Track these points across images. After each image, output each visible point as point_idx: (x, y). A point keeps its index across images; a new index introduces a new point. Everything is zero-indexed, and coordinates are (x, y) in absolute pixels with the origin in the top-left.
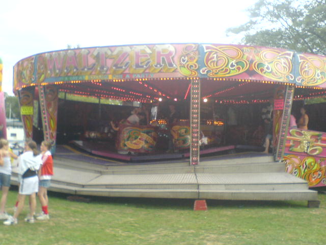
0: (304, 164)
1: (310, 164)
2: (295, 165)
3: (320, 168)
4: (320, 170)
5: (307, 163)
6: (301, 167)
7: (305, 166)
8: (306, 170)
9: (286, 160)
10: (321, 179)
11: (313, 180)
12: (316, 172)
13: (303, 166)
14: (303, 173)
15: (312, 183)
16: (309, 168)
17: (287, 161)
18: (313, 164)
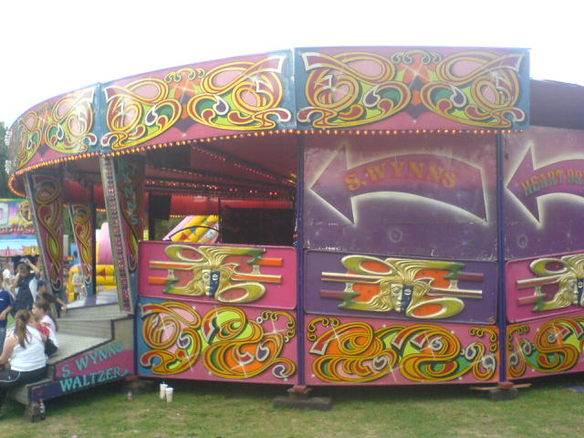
0: (210, 325)
1: (230, 324)
2: (183, 326)
3: (264, 338)
4: (264, 341)
5: (219, 323)
6: (201, 332)
7: (212, 329)
8: (216, 340)
9: (158, 313)
10: (268, 364)
11: (242, 364)
12: (248, 344)
13: (207, 329)
14: (205, 345)
15: (239, 371)
16: (223, 334)
17: (162, 316)
18: (236, 325)
